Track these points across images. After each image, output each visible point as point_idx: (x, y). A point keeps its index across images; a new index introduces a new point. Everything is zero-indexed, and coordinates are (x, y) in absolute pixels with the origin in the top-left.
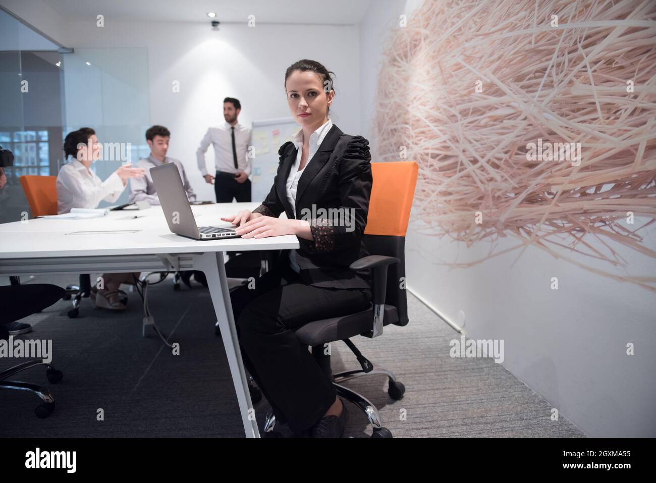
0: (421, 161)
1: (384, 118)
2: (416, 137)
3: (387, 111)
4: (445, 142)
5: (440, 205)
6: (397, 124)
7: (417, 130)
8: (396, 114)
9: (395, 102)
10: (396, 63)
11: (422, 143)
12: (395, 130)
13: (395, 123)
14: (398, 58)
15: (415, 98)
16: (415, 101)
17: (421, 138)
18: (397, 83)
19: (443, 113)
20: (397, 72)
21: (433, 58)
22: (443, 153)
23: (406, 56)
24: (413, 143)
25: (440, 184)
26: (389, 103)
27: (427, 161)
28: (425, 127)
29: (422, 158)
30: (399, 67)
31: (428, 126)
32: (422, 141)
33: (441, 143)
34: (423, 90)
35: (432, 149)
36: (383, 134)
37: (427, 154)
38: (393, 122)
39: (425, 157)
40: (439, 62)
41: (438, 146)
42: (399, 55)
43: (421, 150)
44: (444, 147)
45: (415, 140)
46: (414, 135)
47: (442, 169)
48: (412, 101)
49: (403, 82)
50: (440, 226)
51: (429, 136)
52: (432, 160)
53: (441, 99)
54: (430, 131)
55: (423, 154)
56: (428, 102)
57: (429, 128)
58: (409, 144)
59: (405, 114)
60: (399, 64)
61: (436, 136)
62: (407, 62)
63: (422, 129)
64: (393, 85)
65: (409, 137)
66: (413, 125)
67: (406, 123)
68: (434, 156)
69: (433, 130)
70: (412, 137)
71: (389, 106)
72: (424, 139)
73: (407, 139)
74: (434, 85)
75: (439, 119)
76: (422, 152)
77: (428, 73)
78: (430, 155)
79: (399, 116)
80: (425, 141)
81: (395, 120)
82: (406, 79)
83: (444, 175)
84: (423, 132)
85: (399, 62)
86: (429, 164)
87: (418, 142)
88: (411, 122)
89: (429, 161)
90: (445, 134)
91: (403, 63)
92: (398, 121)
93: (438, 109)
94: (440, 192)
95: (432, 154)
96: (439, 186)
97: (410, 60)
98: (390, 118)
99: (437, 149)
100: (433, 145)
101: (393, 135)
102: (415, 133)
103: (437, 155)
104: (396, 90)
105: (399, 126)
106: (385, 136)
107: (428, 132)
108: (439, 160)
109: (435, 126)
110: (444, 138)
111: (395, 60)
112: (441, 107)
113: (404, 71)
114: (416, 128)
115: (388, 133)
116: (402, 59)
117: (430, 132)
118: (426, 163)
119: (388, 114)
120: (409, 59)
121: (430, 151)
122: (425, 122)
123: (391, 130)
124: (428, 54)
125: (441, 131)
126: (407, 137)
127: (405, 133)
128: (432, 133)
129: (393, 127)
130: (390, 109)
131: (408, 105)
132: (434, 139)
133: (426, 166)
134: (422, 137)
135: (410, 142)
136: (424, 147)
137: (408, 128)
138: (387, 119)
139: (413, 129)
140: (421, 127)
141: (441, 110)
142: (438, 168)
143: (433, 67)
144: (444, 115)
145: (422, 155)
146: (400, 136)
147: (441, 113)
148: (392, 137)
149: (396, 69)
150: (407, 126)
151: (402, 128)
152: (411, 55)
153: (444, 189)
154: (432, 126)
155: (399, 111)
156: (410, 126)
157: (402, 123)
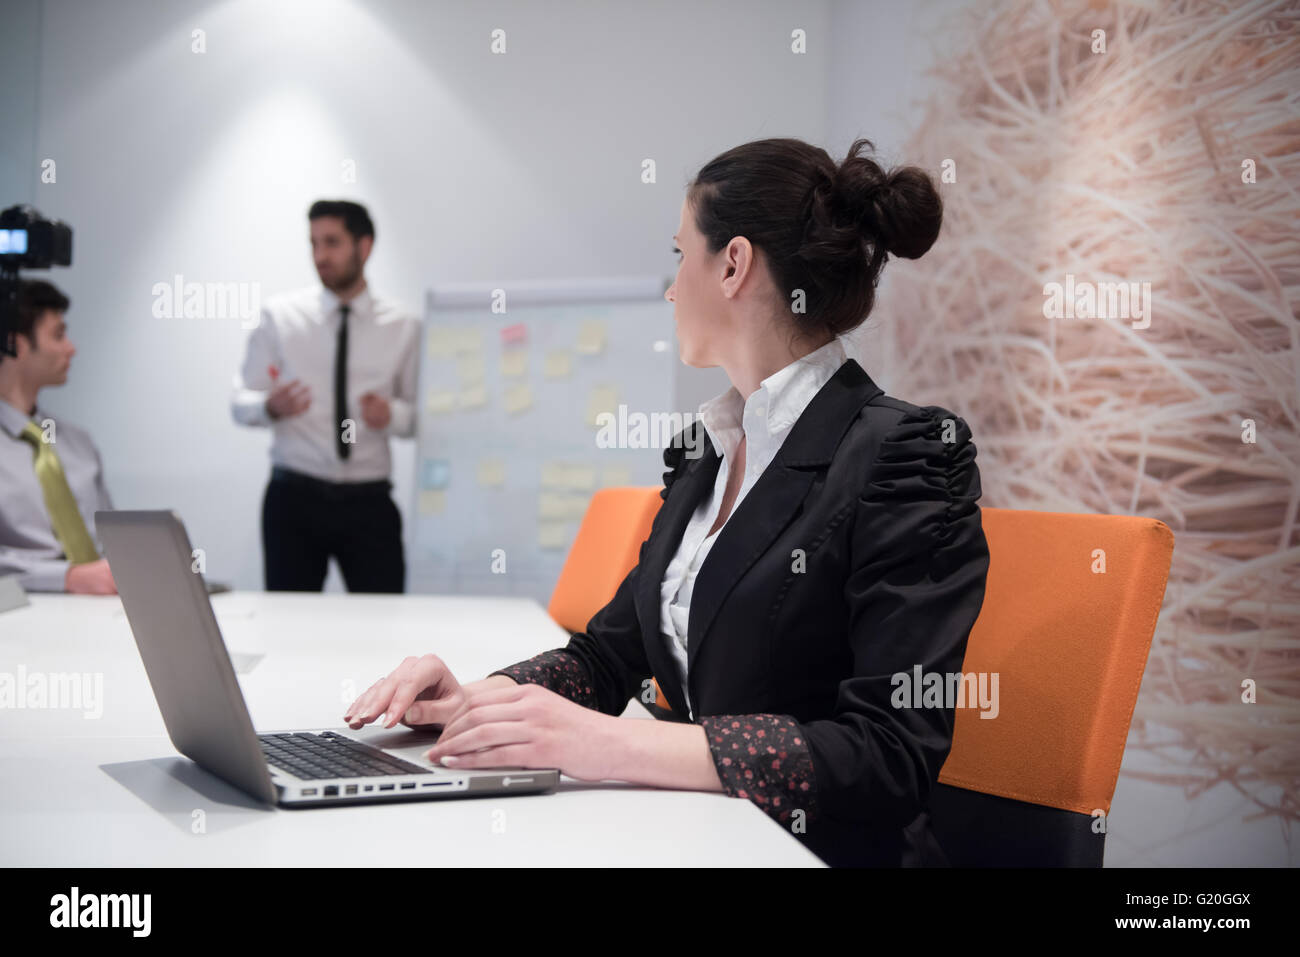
0: (1099, 482)
1: (924, 304)
2: (1077, 387)
3: (940, 279)
4: (1218, 419)
5: (1190, 663)
6: (984, 333)
7: (1082, 365)
8: (983, 298)
9: (981, 254)
10: (989, 110)
11: (1103, 413)
12: (976, 354)
13: (977, 327)
14: (998, 90)
15: (1075, 245)
16: (1073, 254)
17: (1102, 393)
18: (993, 183)
19: (1214, 309)
20: (996, 144)
21: (1172, 98)
22: (1211, 461)
23: (1040, 88)
24: (1060, 409)
25: (1189, 580)
26: (954, 253)
27: (1128, 485)
28: (1120, 354)
29: (1100, 472)
30: (1003, 124)
31: (1138, 352)
32: (1104, 408)
33: (1198, 421)
34: (1118, 215)
35: (1153, 440)
36: (918, 363)
37: (1131, 460)
38: (966, 323)
39: (1119, 468)
40: (1199, 118)
41: (1187, 432)
42: (1006, 81)
43: (1098, 438)
44: (1212, 439)
45: (1071, 400)
46: (1065, 382)
47: (1197, 522)
48: (1061, 254)
49: (1019, 182)
50: (1188, 743)
51: (1142, 388)
52: (1154, 483)
53: (1205, 254)
54: (1145, 371)
55: (1108, 456)
56: (1139, 260)
57: (1140, 362)
58: (1039, 412)
59: (1027, 298)
60: (1006, 115)
61: (1176, 391)
62: (1043, 108)
63: (1105, 363)
64: (974, 188)
65: (1042, 386)
66: (1060, 342)
67: (1031, 334)
68: (1161, 470)
69: (1162, 370)
70: (1057, 386)
71: (953, 263)
72: (1114, 401)
73: (1031, 394)
74: (1171, 202)
75: (1190, 333)
76: (1102, 447)
77: (1144, 153)
78: (1142, 463)
79: (996, 304)
80: (1118, 408)
81: (979, 316)
82: (1039, 172)
83: (1215, 546)
84: (1112, 374)
85: (1001, 105)
86: (1136, 496)
87: (1082, 408)
88: (1052, 332)
89: (1138, 486)
90: (1215, 390)
91: (1026, 112)
92: (989, 322)
93: (1191, 291)
94: (1190, 612)
95: (1151, 460)
96: (1186, 587)
97: (1059, 103)
98: (954, 309)
99: (1179, 443)
100: (1158, 428)
101: (965, 371)
102: (1072, 372)
103: (1179, 468)
104: (985, 206)
105: (996, 342)
106: (928, 372)
107: (1136, 376)
108: (1191, 487)
109: (1171, 356)
110: (1217, 403)
111: (985, 96)
112: (1204, 285)
113: (1027, 139)
114: (1082, 355)
115: (943, 363)
116: (1020, 96)
117: (1148, 377)
118: (1123, 493)
119: (943, 292)
120: (1051, 99)
121: (1144, 450)
122: (1123, 338)
123: (958, 354)
124: (1149, 84)
125: (1201, 376)
126: (1030, 383)
127: (1022, 369)
128: (1155, 381)
129: (965, 340)
130: (957, 273)
131: (1043, 268)
132: (1162, 404)
133: (1126, 504)
134: (1105, 389)
135: (1046, 404)
136: (1113, 431)
137: (1036, 353)
138: (940, 312)
139: (1061, 359)
140: (1102, 353)
141: (1205, 296)
142: (1181, 519)
143: (1168, 135)
144: (1214, 316)
145: (1101, 458)
146: (999, 378)
147: (1201, 307)
148: (960, 378)
149: (991, 130)
150: (1036, 344)
151: (1009, 350)
152: (1065, 83)
153: (1214, 603)
154: (1155, 354)
155: (998, 287)
156: (1047, 343)
157: (1011, 331)
